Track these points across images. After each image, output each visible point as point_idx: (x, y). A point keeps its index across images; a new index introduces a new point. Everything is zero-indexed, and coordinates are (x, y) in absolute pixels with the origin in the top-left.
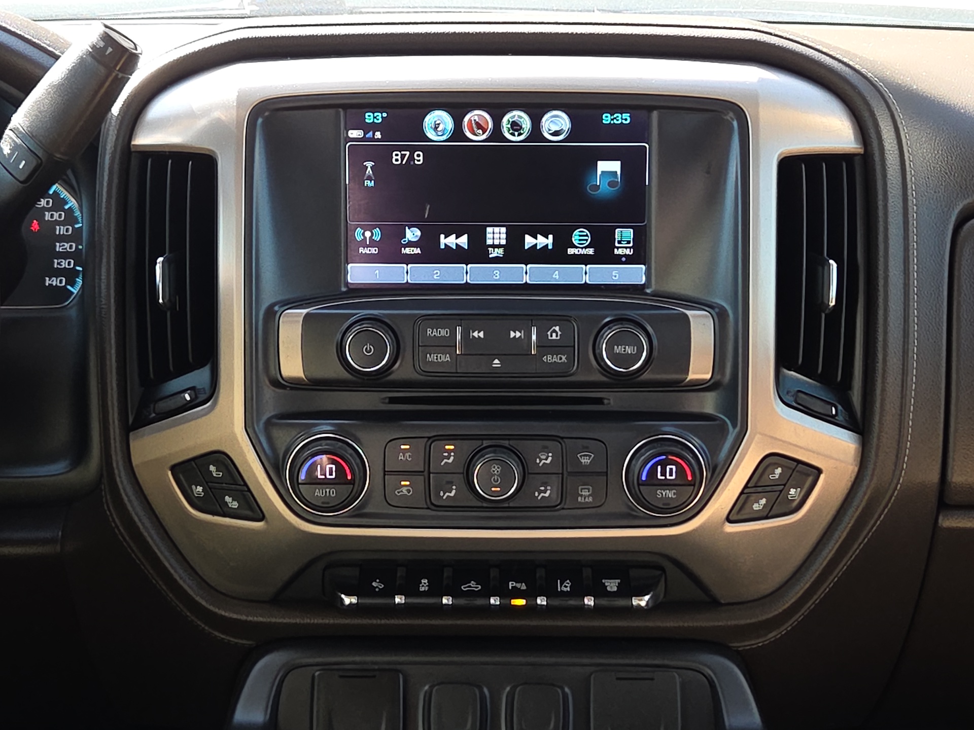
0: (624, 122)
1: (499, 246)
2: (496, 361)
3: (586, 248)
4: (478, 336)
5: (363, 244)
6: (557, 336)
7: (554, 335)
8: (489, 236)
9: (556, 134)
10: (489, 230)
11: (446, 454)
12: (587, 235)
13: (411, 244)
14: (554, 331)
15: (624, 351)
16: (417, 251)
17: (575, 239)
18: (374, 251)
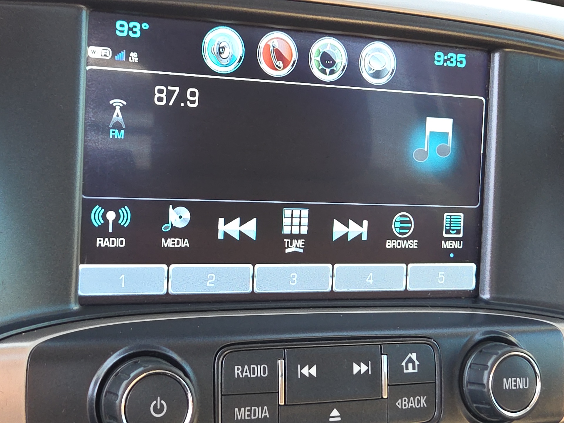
0: (459, 65)
1: (298, 237)
2: (335, 413)
3: (407, 239)
4: (310, 374)
5: (103, 231)
6: (414, 368)
7: (410, 365)
8: (286, 221)
9: (377, 75)
10: (287, 212)
12: (409, 222)
13: (175, 232)
14: (411, 360)
15: (515, 386)
16: (185, 243)
17: (396, 225)
18: (119, 243)
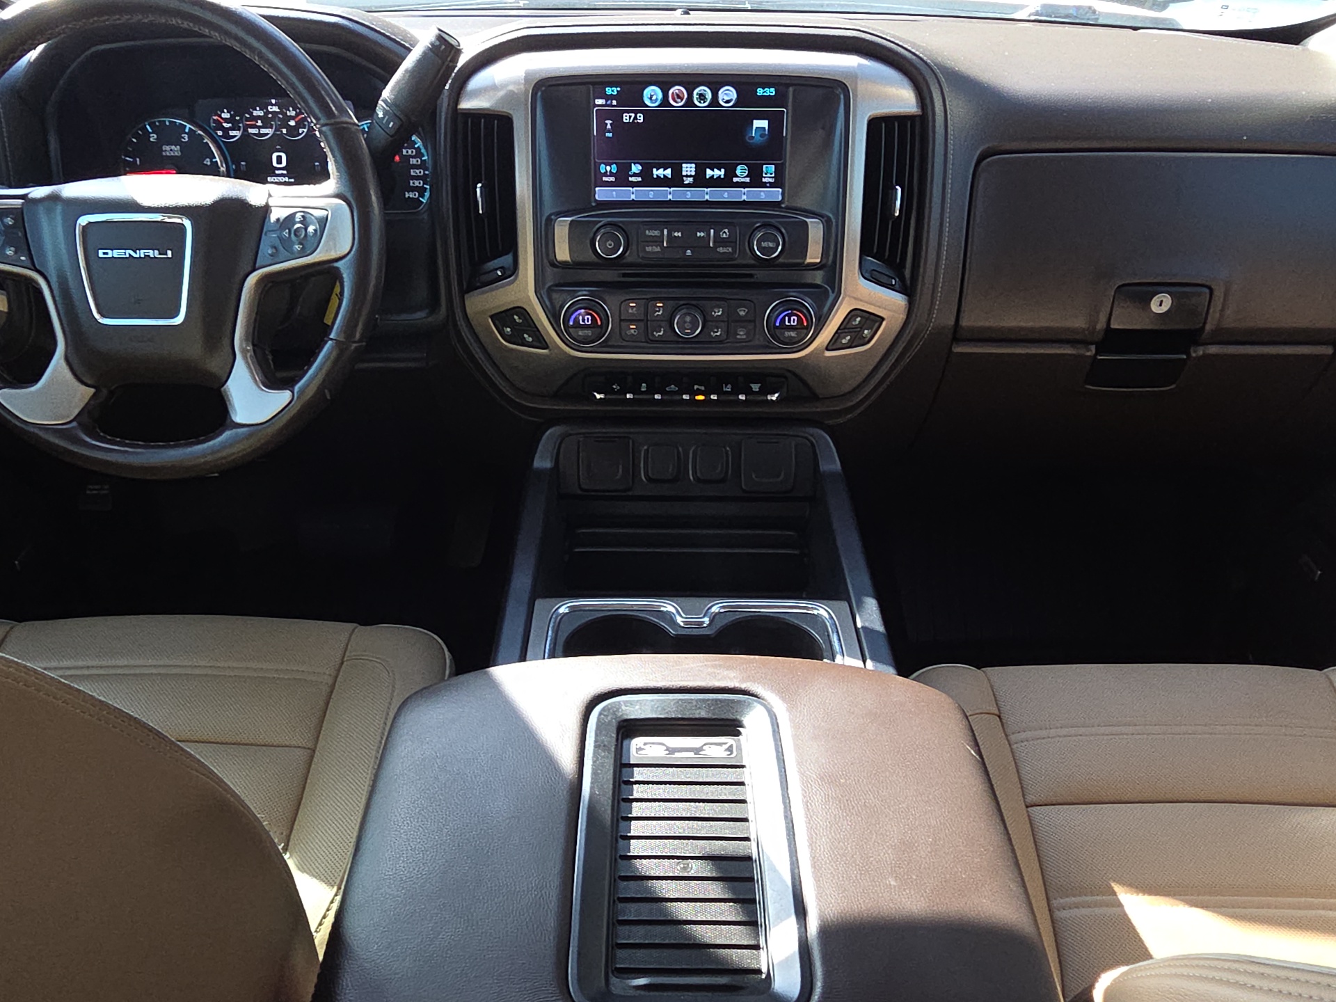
0: (771, 94)
1: (690, 176)
2: (689, 251)
3: (744, 177)
4: (678, 235)
5: (605, 174)
6: (726, 235)
7: (724, 234)
8: (684, 170)
9: (728, 102)
10: (684, 165)
11: (658, 309)
12: (745, 169)
13: (635, 175)
14: (725, 232)
15: (768, 245)
16: (640, 179)
17: (738, 172)
18: (612, 179)
